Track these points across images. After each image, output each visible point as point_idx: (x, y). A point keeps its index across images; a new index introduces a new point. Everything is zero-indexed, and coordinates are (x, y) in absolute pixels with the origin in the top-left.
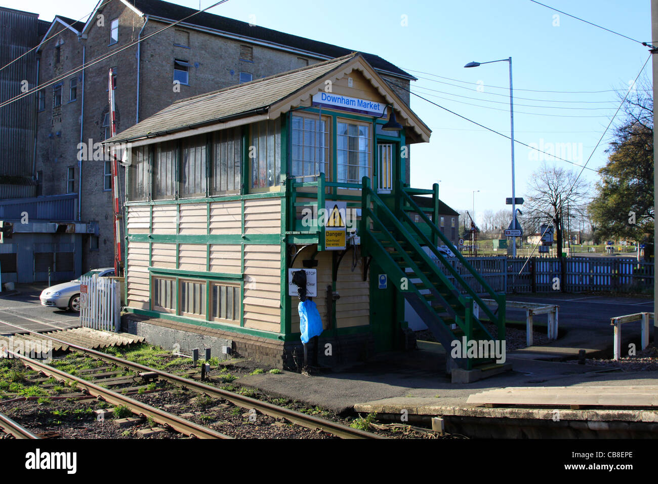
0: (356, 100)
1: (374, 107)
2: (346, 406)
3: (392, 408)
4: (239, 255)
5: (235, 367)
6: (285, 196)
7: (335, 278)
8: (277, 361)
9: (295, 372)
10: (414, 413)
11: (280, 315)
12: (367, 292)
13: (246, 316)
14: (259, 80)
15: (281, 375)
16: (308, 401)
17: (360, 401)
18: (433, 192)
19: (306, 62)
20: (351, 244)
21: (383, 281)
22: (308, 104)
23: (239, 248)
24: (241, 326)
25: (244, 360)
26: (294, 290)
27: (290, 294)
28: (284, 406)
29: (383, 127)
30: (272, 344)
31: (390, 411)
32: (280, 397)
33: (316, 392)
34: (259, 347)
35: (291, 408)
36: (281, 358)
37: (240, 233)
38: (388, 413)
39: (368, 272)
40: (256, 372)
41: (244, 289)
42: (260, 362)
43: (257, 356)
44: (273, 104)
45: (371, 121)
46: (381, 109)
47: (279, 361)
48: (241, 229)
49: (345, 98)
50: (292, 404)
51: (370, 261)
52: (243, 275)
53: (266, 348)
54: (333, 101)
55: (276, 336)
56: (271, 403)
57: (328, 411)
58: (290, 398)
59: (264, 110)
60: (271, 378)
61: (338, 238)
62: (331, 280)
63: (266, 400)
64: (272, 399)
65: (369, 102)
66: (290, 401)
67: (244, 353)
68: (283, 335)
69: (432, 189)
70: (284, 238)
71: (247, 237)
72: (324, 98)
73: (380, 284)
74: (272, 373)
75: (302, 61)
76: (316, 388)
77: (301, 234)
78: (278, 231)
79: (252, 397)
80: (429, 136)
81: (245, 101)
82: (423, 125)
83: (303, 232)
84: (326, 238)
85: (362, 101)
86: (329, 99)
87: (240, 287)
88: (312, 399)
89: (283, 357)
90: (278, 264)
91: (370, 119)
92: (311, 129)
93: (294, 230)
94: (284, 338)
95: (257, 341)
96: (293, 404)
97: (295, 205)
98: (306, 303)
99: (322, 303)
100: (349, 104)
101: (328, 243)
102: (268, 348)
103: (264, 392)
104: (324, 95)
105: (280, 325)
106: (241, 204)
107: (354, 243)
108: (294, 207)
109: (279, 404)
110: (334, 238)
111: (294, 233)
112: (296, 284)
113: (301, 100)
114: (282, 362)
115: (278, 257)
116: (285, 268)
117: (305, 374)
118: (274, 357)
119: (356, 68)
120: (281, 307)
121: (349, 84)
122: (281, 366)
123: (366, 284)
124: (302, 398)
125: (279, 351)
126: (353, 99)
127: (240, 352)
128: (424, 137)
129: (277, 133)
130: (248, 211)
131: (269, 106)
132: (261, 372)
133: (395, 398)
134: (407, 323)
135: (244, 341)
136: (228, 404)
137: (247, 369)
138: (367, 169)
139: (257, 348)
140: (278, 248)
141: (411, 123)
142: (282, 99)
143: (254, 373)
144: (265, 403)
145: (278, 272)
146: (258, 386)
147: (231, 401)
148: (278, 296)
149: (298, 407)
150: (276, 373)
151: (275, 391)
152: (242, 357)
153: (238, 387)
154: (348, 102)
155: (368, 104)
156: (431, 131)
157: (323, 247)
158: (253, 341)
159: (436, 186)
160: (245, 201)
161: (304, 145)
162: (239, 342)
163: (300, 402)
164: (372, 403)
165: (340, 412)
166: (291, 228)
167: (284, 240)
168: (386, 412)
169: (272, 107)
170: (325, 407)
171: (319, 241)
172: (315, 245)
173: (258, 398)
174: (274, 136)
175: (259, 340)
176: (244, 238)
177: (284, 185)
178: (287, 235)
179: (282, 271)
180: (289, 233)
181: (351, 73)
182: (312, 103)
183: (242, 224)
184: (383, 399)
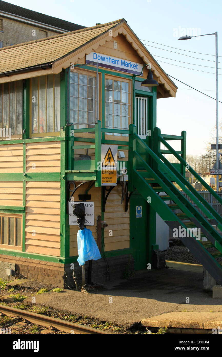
0: (120, 60)
1: (134, 66)
2: (134, 322)
3: (178, 323)
4: (21, 191)
5: (22, 287)
6: (64, 140)
7: (103, 210)
8: (58, 281)
9: (75, 290)
10: (201, 328)
11: (60, 241)
12: (128, 221)
13: (27, 243)
14: (32, 42)
15: (64, 293)
16: (97, 317)
17: (145, 317)
18: (182, 138)
19: (45, 33)
20: (120, 181)
21: (139, 212)
22: (83, 62)
23: (21, 184)
24: (23, 251)
25: (27, 280)
26: (73, 220)
27: (70, 223)
28: (76, 322)
29: (142, 84)
30: (53, 266)
31: (177, 326)
32: (70, 314)
33: (101, 308)
34: (41, 269)
35: (83, 324)
36: (62, 278)
37: (22, 172)
38: (175, 328)
39: (129, 204)
40: (41, 291)
41: (26, 219)
42: (42, 282)
43: (39, 277)
44: (57, 60)
45: (131, 78)
46: (139, 68)
47: (60, 281)
48: (22, 169)
49: (112, 58)
50: (82, 320)
51: (130, 195)
52: (25, 207)
53: (48, 270)
54: (102, 60)
55: (57, 259)
56: (63, 319)
57: (118, 326)
58: (80, 315)
59: (48, 66)
60: (56, 297)
61: (111, 176)
62: (100, 211)
63: (57, 317)
64: (63, 316)
65: (129, 62)
66: (80, 318)
67: (26, 274)
68: (63, 258)
69: (181, 136)
70: (64, 176)
71: (28, 175)
72: (95, 58)
73: (137, 214)
74: (55, 291)
75: (42, 32)
76: (100, 305)
77: (80, 172)
78: (58, 170)
79: (44, 314)
80: (175, 92)
81: (24, 58)
82: (172, 83)
83: (81, 171)
84: (102, 175)
85: (124, 61)
86: (99, 59)
87: (22, 218)
88: (100, 315)
89: (64, 278)
90: (58, 198)
91: (131, 76)
92: (83, 83)
93: (72, 169)
94: (64, 261)
95: (39, 264)
96: (84, 320)
97: (73, 148)
98: (85, 231)
99: (94, 230)
100: (114, 63)
101: (104, 180)
102: (50, 269)
103: (55, 310)
104: (95, 55)
105: (60, 250)
106: (23, 147)
107: (124, 180)
108: (72, 150)
109: (71, 321)
110: (107, 175)
111: (73, 171)
112: (76, 215)
113: (78, 58)
114: (63, 281)
115: (59, 192)
116: (64, 201)
117: (84, 291)
118: (55, 277)
119: (121, 33)
120: (61, 235)
121: (114, 46)
122: (62, 284)
123: (127, 215)
124: (92, 315)
125: (60, 273)
126: (118, 59)
127: (23, 274)
128: (172, 92)
129: (56, 86)
130: (29, 153)
131: (53, 62)
132: (46, 291)
133: (172, 313)
134: (158, 246)
135: (27, 264)
136: (25, 323)
137: (32, 288)
138: (127, 118)
139: (39, 270)
140: (58, 185)
141: (162, 81)
142: (64, 57)
143: (40, 292)
144: (58, 320)
145: (58, 205)
146: (48, 304)
147: (27, 319)
148: (59, 225)
149: (89, 323)
150: (59, 292)
151: (65, 308)
152: (25, 278)
153: (29, 306)
154: (114, 61)
155: (129, 64)
156: (177, 88)
157: (100, 184)
158: (35, 263)
159: (184, 133)
160: (26, 144)
161: (79, 97)
162: (21, 265)
163: (90, 318)
164: (156, 317)
165: (129, 326)
166: (70, 167)
167: (64, 178)
168: (173, 326)
169: (55, 63)
170: (114, 322)
171: (97, 178)
172: (92, 183)
173: (50, 315)
174: (53, 89)
175: (41, 263)
176: (26, 175)
177: (63, 131)
178: (66, 174)
179: (62, 205)
180: (68, 171)
181: (117, 37)
182: (86, 60)
183: (24, 163)
184: (162, 314)
